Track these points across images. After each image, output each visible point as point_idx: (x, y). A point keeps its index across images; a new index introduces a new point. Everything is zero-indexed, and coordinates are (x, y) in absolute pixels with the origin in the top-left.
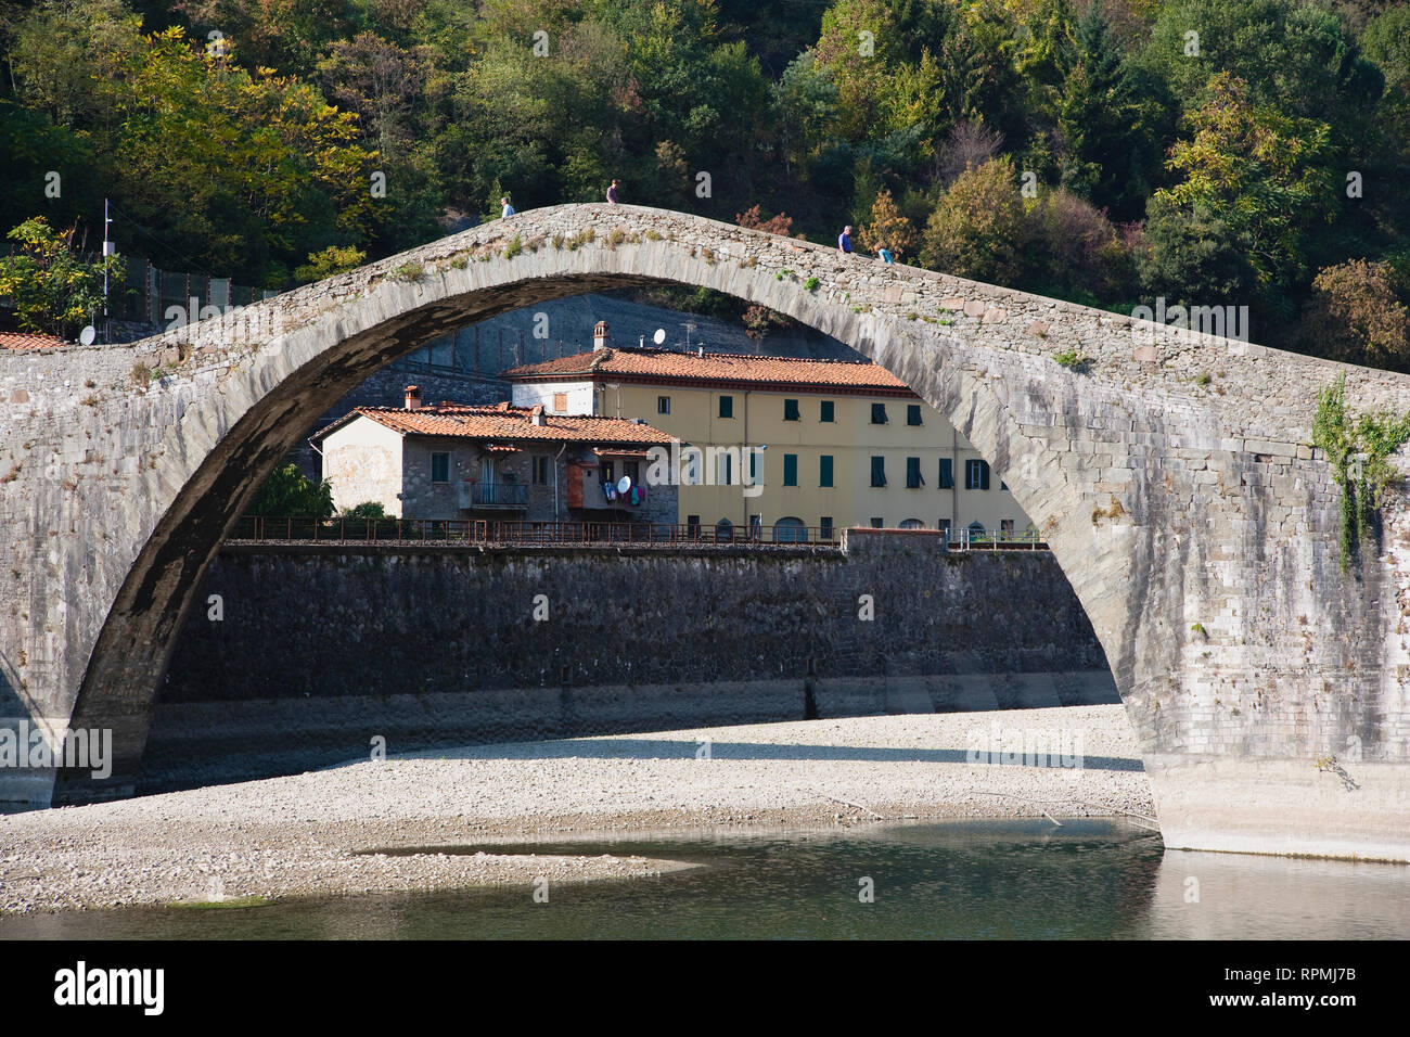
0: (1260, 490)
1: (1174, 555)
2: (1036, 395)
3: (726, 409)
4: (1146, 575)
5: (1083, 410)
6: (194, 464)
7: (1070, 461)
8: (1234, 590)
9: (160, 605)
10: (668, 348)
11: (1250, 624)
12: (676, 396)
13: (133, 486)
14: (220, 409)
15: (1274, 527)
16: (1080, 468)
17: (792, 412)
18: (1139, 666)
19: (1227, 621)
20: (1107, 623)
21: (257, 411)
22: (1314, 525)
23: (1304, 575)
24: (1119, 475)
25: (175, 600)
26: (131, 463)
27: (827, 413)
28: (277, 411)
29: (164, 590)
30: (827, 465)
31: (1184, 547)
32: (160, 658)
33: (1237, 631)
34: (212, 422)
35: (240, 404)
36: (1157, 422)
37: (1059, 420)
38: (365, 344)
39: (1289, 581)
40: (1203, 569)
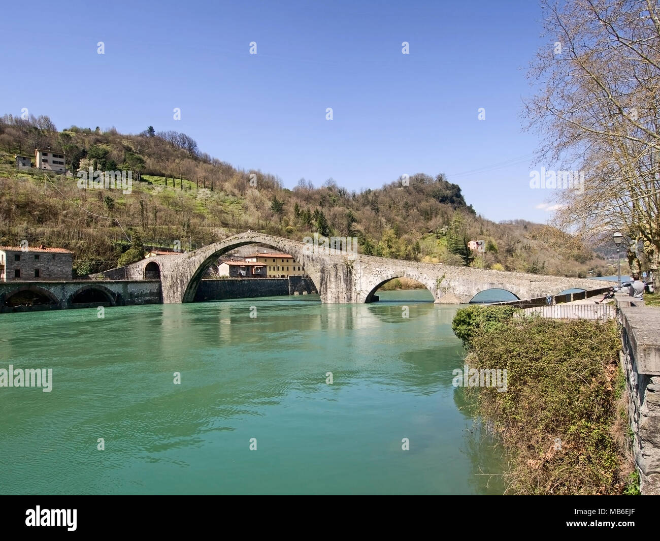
0: (336, 268)
1: (326, 277)
2: (308, 257)
3: (274, 261)
4: (322, 279)
5: (314, 259)
6: (197, 269)
7: (313, 265)
8: (334, 282)
9: (193, 289)
11: (336, 286)
12: (267, 259)
13: (189, 272)
14: (200, 261)
15: (338, 273)
17: (283, 261)
18: (322, 292)
19: (333, 285)
20: (318, 286)
21: (205, 261)
22: (343, 272)
23: (342, 279)
24: (319, 267)
25: (196, 287)
26: (188, 269)
27: (288, 261)
29: (194, 286)
30: (288, 268)
31: (327, 276)
32: (194, 295)
33: (334, 287)
34: (199, 263)
35: (202, 261)
36: (323, 260)
37: (311, 260)
38: (219, 252)
39: (340, 280)
40: (330, 279)
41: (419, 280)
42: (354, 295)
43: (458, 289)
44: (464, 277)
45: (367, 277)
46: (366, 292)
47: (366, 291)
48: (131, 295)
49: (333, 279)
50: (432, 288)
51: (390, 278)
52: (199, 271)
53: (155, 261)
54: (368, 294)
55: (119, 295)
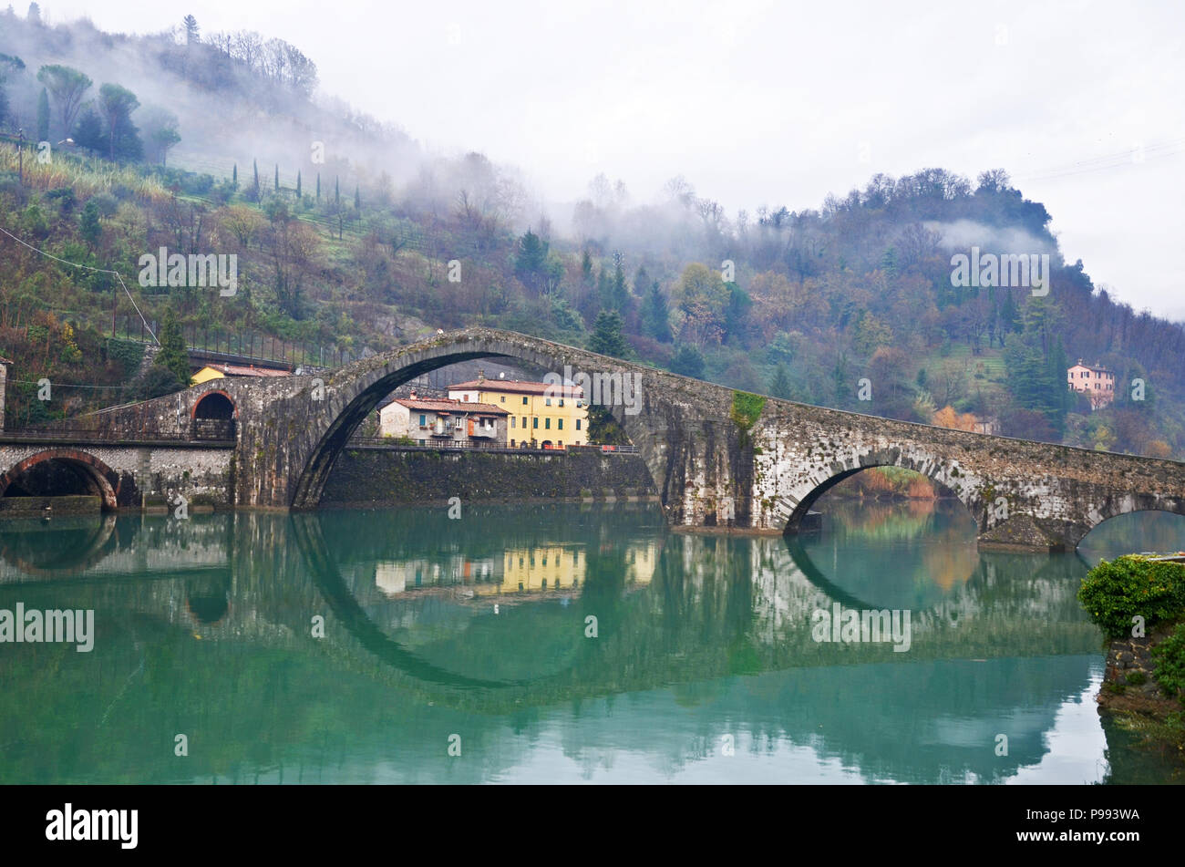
0: (711, 434)
1: (682, 456)
3: (525, 402)
4: (671, 461)
5: (651, 405)
6: (335, 418)
7: (647, 423)
8: (702, 469)
9: (321, 468)
10: (504, 380)
11: (707, 480)
12: (508, 396)
14: (344, 398)
15: (715, 447)
16: (650, 426)
17: (549, 402)
18: (669, 495)
19: (700, 479)
20: (658, 479)
21: (358, 399)
22: (729, 445)
23: (726, 463)
24: (663, 427)
27: (561, 404)
28: (365, 398)
29: (324, 462)
30: (561, 422)
31: (685, 453)
32: (322, 486)
33: (702, 482)
34: (341, 403)
35: (351, 397)
36: (678, 409)
38: (396, 375)
39: (720, 465)
40: (691, 461)
41: (937, 477)
42: (756, 508)
43: (1046, 505)
44: (1065, 474)
45: (793, 460)
46: (788, 502)
47: (790, 497)
48: (158, 479)
49: (700, 464)
50: (974, 498)
51: (856, 465)
52: (340, 422)
53: (223, 393)
54: (794, 505)
55: (129, 479)
